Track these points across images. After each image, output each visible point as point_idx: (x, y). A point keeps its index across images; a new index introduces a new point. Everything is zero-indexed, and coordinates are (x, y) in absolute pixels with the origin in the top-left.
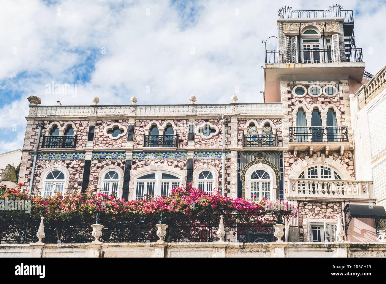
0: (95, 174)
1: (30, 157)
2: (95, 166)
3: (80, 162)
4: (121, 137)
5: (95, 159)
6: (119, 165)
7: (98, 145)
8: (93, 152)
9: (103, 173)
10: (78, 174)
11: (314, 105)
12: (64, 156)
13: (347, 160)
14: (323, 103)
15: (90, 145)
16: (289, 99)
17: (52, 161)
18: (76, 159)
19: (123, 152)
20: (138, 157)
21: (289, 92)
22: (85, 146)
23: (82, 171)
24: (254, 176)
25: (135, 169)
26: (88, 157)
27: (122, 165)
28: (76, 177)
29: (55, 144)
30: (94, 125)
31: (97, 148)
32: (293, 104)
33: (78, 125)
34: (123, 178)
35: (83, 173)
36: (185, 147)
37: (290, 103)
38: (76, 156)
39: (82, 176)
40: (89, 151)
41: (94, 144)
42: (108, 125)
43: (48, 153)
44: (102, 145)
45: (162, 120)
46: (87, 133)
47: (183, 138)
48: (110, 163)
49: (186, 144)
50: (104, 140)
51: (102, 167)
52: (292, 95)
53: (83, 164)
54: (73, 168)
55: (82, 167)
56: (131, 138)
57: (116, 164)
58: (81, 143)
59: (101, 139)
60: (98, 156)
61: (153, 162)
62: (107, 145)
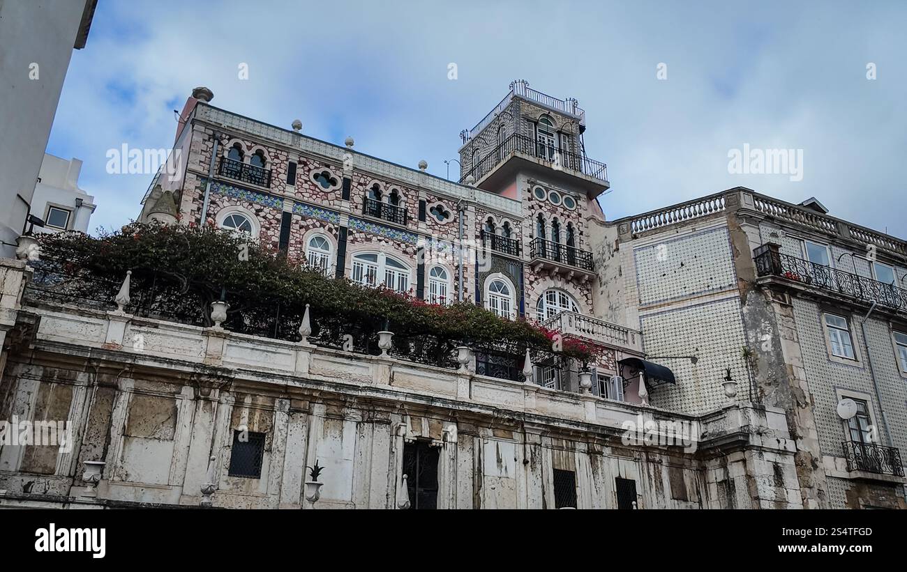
0: (298, 236)
1: (198, 183)
2: (297, 223)
3: (275, 212)
4: (334, 191)
5: (297, 214)
6: (330, 230)
7: (301, 193)
8: (294, 201)
9: (309, 236)
10: (272, 229)
11: (554, 215)
12: (252, 196)
13: (585, 292)
14: (562, 215)
15: (290, 191)
16: (530, 200)
17: (233, 199)
18: (269, 205)
19: (336, 214)
20: (355, 226)
21: (529, 191)
22: (282, 189)
23: (278, 225)
24: (492, 288)
25: (352, 241)
26: (288, 207)
27: (334, 232)
28: (270, 233)
29: (238, 175)
30: (296, 162)
31: (299, 196)
32: (533, 207)
33: (272, 154)
34: (336, 252)
35: (279, 229)
36: (414, 228)
37: (530, 204)
38: (269, 201)
39: (278, 234)
40: (290, 198)
41: (296, 191)
42: (316, 168)
43: (228, 185)
44: (307, 195)
45: (387, 183)
46: (286, 170)
47: (413, 216)
48: (318, 224)
49: (416, 224)
50: (310, 189)
51: (307, 228)
52: (532, 195)
53: (279, 216)
54: (264, 217)
55: (277, 220)
56: (346, 195)
57: (327, 228)
58: (278, 183)
59: (305, 186)
60: (303, 210)
61: (374, 239)
62: (314, 197)
